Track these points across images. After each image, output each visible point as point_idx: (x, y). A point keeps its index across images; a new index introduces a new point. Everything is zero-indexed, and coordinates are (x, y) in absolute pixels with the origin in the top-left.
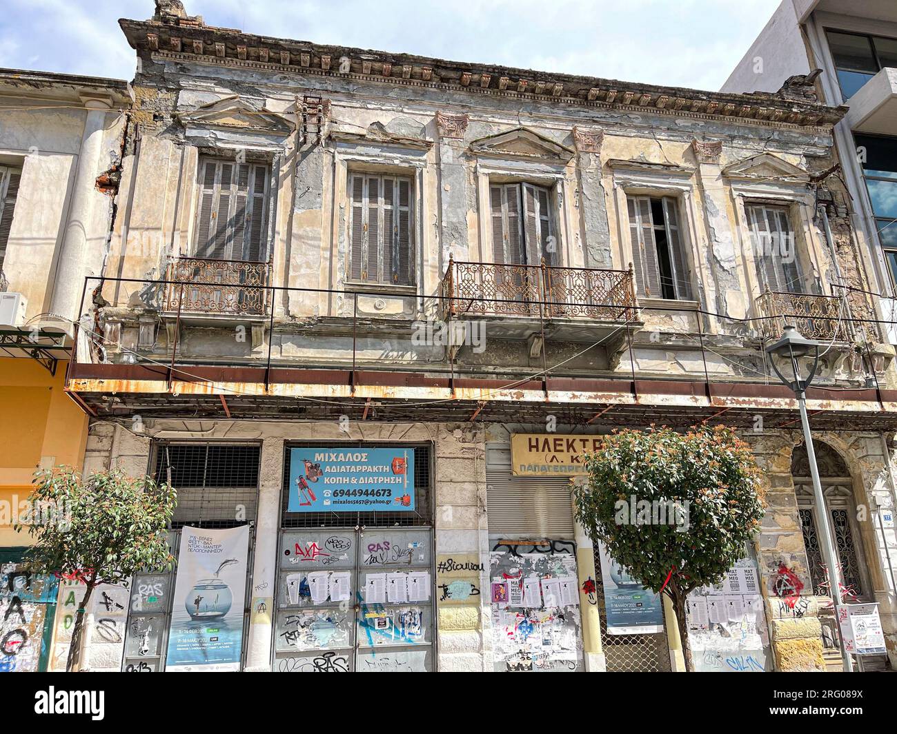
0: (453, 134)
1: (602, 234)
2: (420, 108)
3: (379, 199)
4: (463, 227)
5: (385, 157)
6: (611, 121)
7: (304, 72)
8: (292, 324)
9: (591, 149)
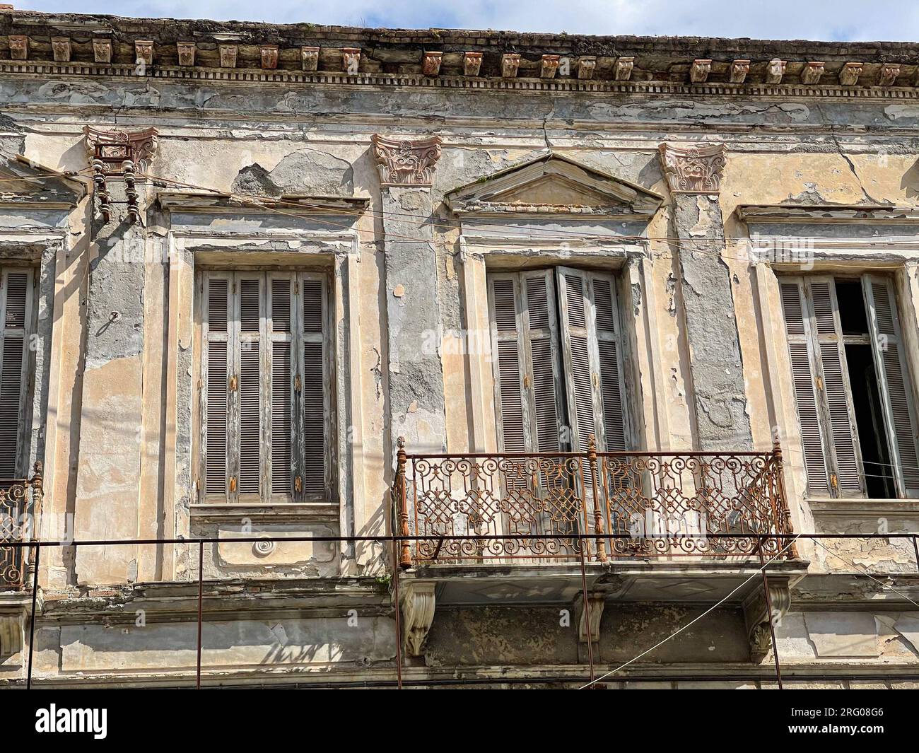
0: (410, 179)
1: (727, 365)
2: (341, 128)
3: (262, 321)
4: (433, 370)
5: (271, 236)
6: (743, 122)
7: (99, 73)
8: (82, 604)
9: (699, 186)
